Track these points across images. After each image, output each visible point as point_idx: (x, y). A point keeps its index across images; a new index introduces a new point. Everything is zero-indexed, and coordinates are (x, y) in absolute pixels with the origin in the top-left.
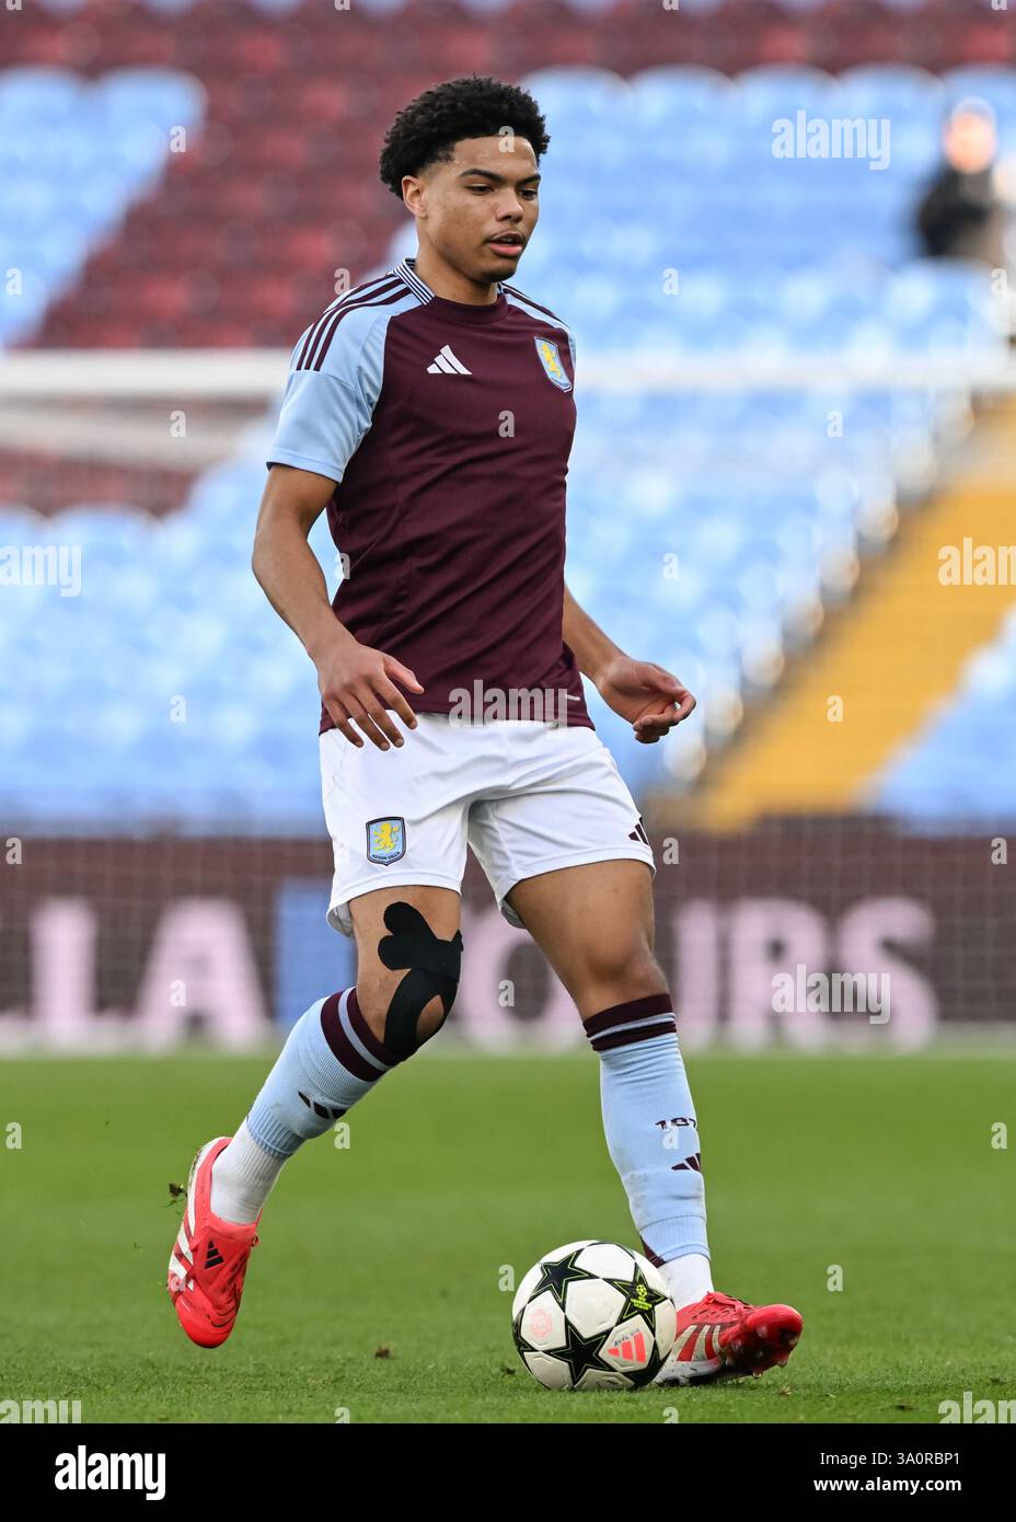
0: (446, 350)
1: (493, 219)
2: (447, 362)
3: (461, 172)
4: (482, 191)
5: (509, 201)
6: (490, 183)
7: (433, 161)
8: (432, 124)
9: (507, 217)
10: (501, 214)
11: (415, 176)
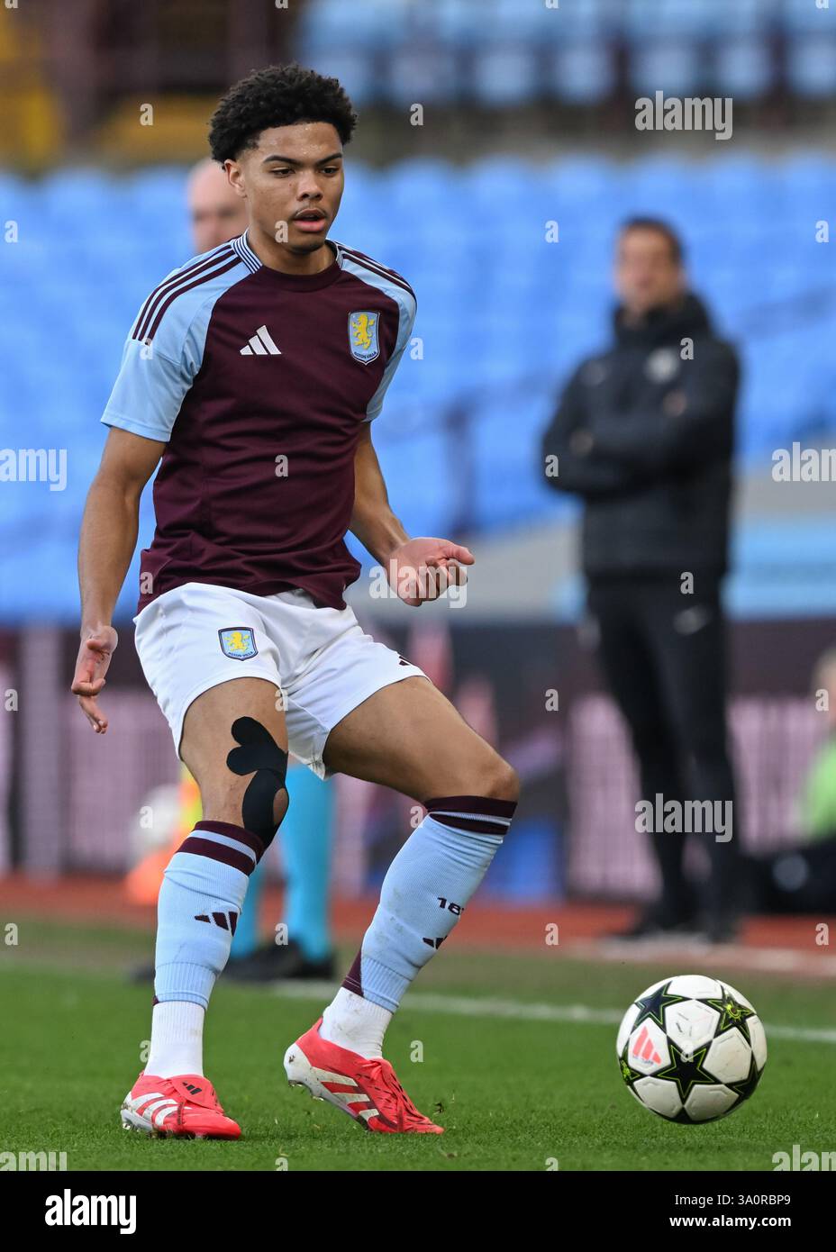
0: (263, 332)
1: (295, 199)
2: (262, 344)
3: (265, 158)
4: (285, 173)
5: (307, 182)
6: (288, 167)
7: (244, 149)
8: (240, 118)
9: (305, 196)
10: (300, 193)
11: (234, 160)
